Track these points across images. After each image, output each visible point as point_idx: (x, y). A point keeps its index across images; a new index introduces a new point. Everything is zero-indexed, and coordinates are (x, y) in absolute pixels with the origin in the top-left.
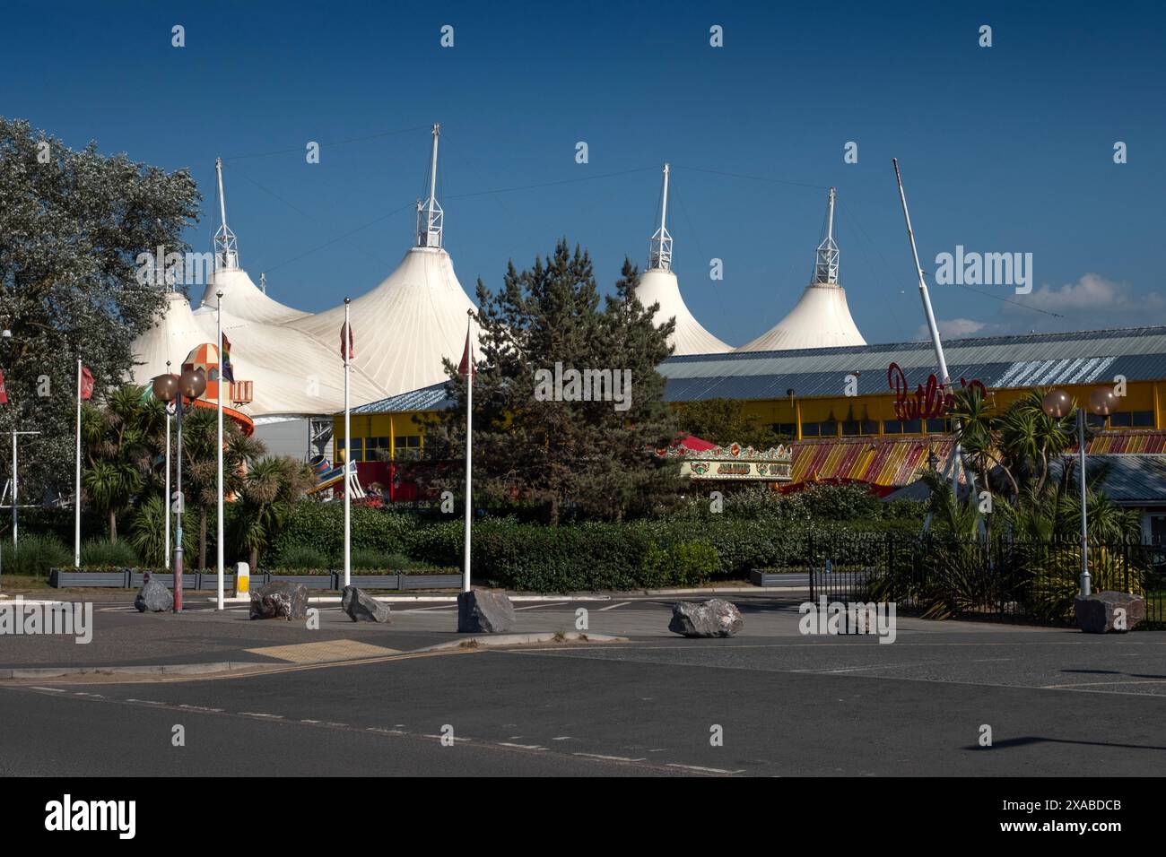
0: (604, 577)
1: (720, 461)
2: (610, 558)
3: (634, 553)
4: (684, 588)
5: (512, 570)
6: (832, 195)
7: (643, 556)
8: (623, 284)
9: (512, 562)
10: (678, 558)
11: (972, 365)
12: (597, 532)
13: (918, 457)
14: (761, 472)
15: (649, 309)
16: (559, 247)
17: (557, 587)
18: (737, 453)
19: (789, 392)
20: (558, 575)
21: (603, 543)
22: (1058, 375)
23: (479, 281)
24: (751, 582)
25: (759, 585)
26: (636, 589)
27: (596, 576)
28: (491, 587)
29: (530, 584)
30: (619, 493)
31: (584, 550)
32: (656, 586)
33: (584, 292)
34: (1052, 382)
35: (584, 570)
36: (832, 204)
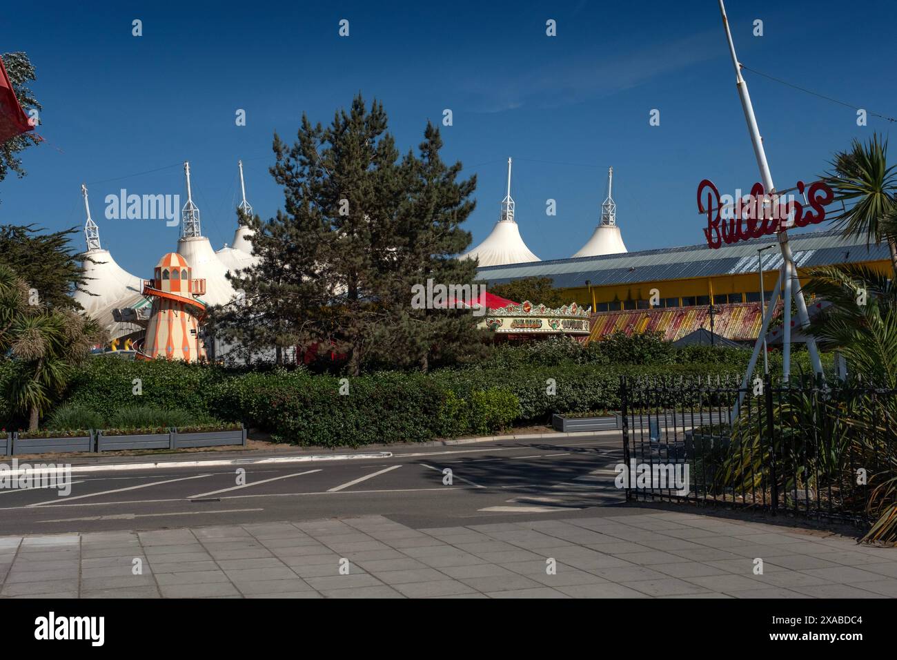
0: (396, 429)
1: (512, 317)
2: (403, 408)
3: (428, 402)
4: (484, 435)
5: (295, 424)
6: (611, 171)
7: (439, 405)
8: (426, 146)
9: (296, 415)
10: (478, 406)
11: (713, 260)
12: (389, 381)
13: (680, 322)
14: (553, 326)
15: (451, 169)
16: (355, 102)
17: (346, 440)
18: (529, 310)
19: (587, 283)
20: (346, 428)
21: (394, 393)
22: (775, 264)
23: (275, 136)
24: (552, 428)
25: (560, 430)
26: (432, 440)
27: (387, 428)
28: (274, 442)
29: (315, 439)
30: (413, 343)
31: (374, 401)
32: (454, 435)
33: (382, 146)
34: (772, 268)
35: (374, 422)
36: (611, 177)
